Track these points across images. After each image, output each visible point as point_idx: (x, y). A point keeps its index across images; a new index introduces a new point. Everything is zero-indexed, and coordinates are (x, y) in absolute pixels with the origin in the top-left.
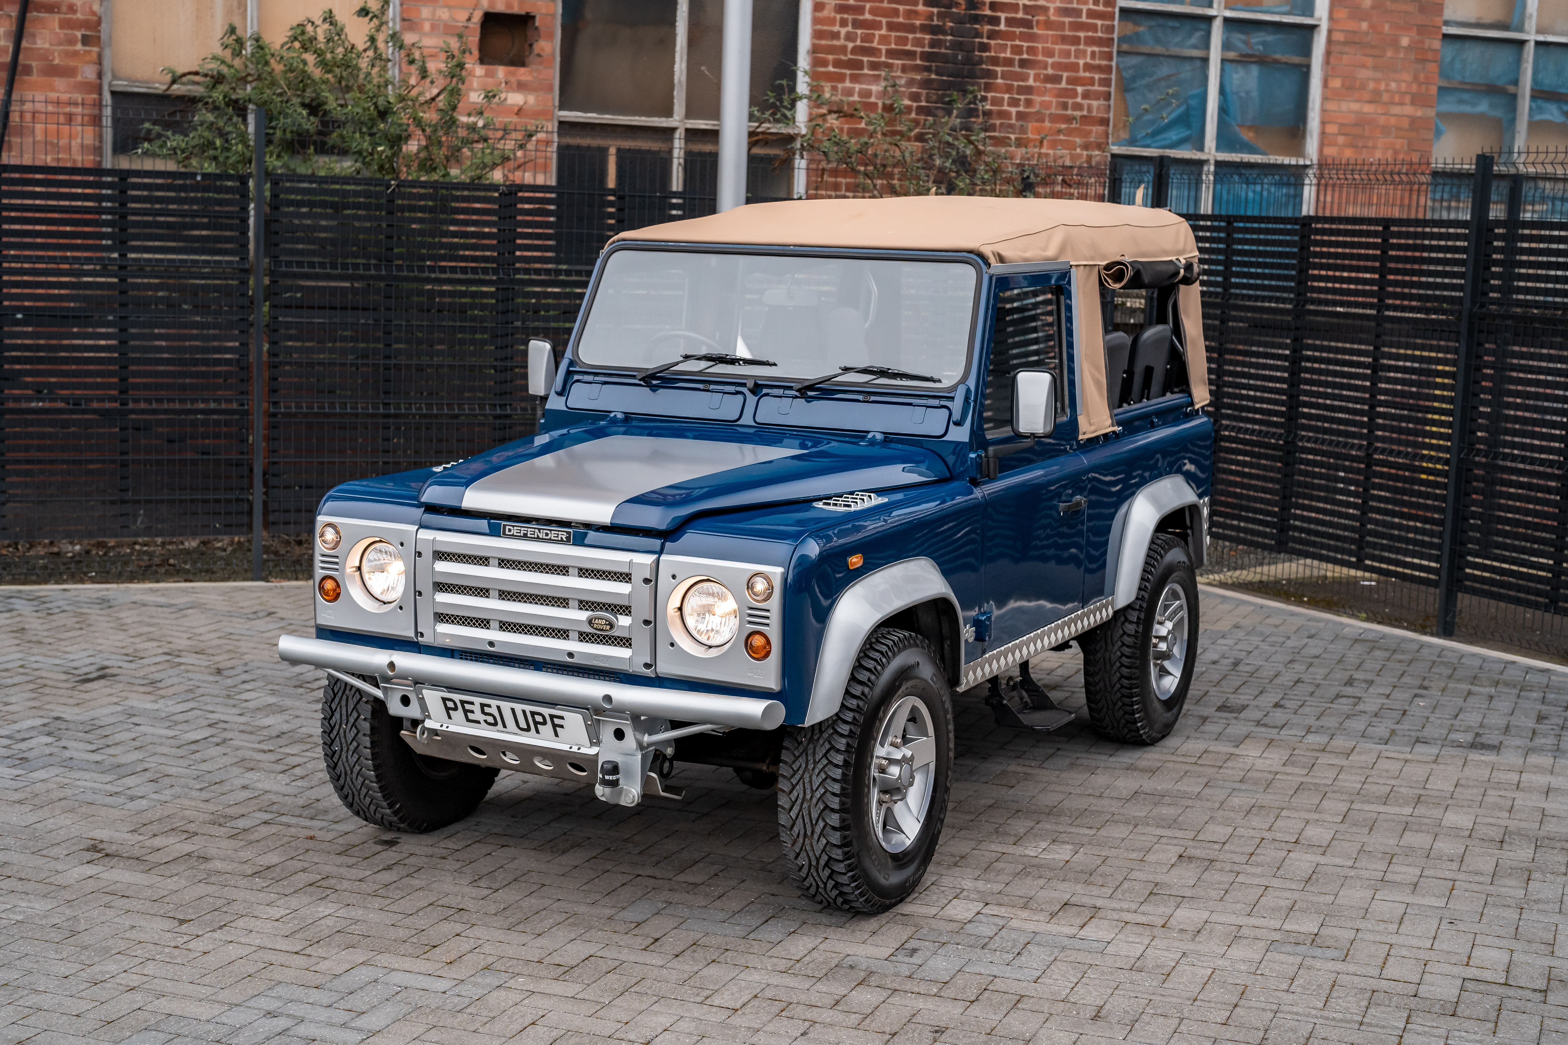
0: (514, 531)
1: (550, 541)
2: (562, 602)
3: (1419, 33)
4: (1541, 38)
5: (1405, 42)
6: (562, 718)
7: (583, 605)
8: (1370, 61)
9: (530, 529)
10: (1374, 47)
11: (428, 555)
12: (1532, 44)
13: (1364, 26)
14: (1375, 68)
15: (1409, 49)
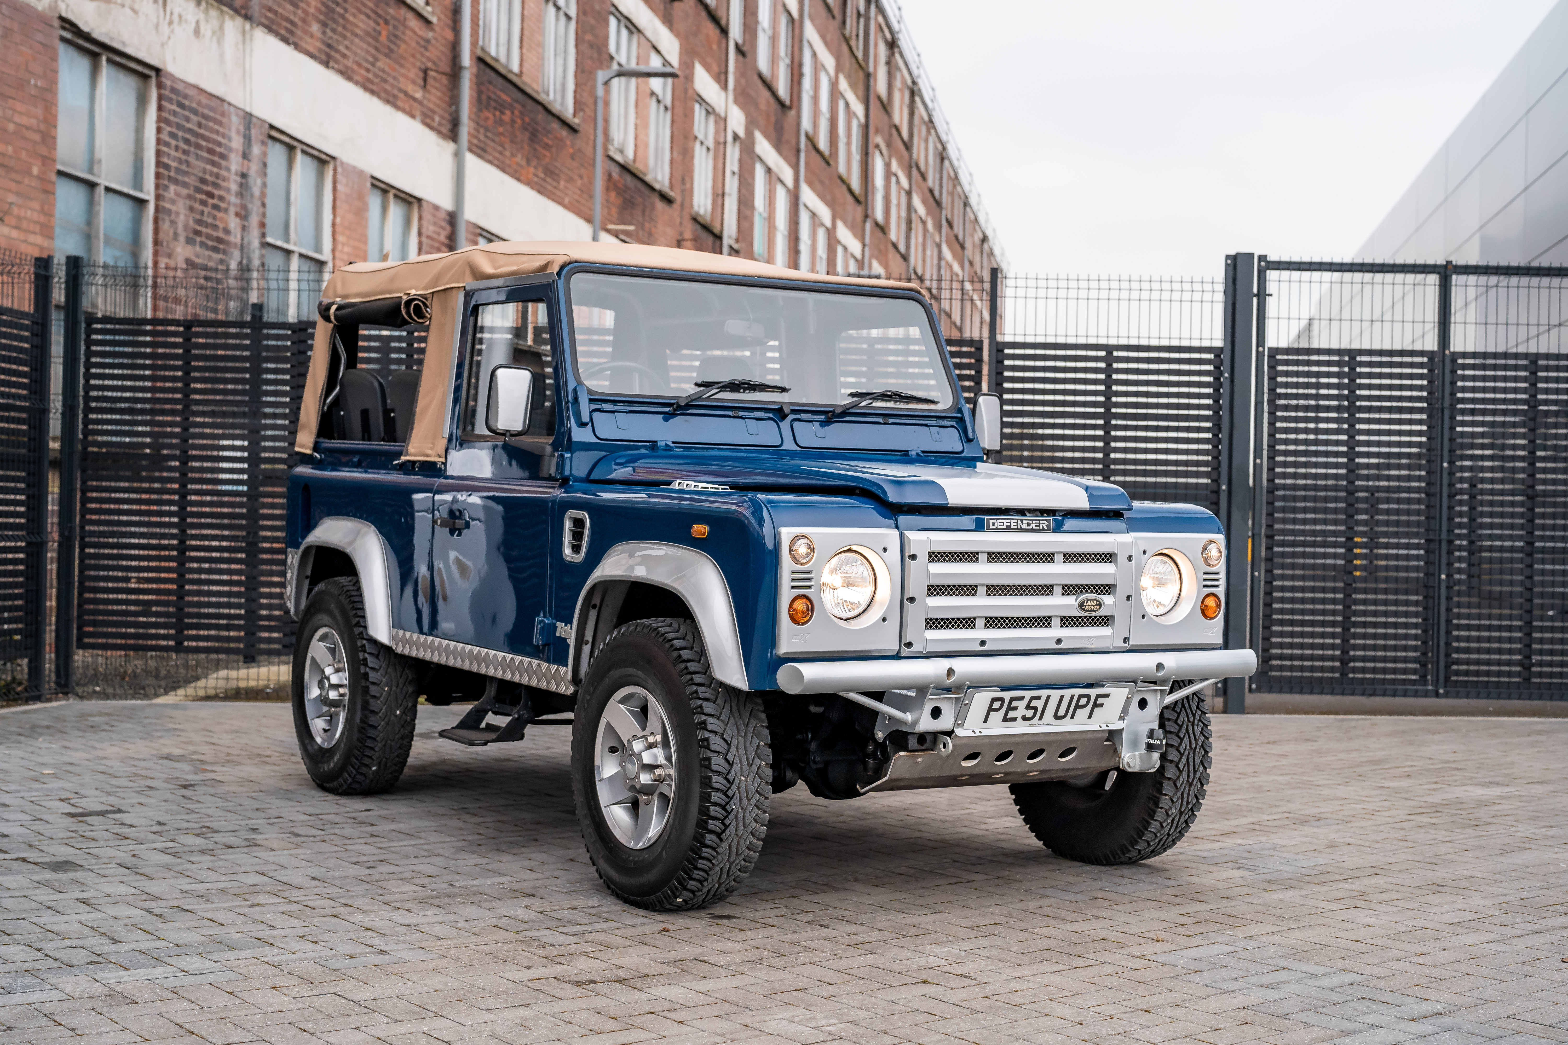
0: (998, 525)
1: (1032, 530)
2: (1046, 590)
3: (43, 164)
4: (108, 184)
5: (35, 171)
6: (1107, 696)
7: (1068, 589)
8: (13, 186)
9: (1013, 521)
10: (17, 172)
11: (923, 557)
12: (102, 188)
13: (10, 149)
14: (18, 194)
15: (38, 178)
